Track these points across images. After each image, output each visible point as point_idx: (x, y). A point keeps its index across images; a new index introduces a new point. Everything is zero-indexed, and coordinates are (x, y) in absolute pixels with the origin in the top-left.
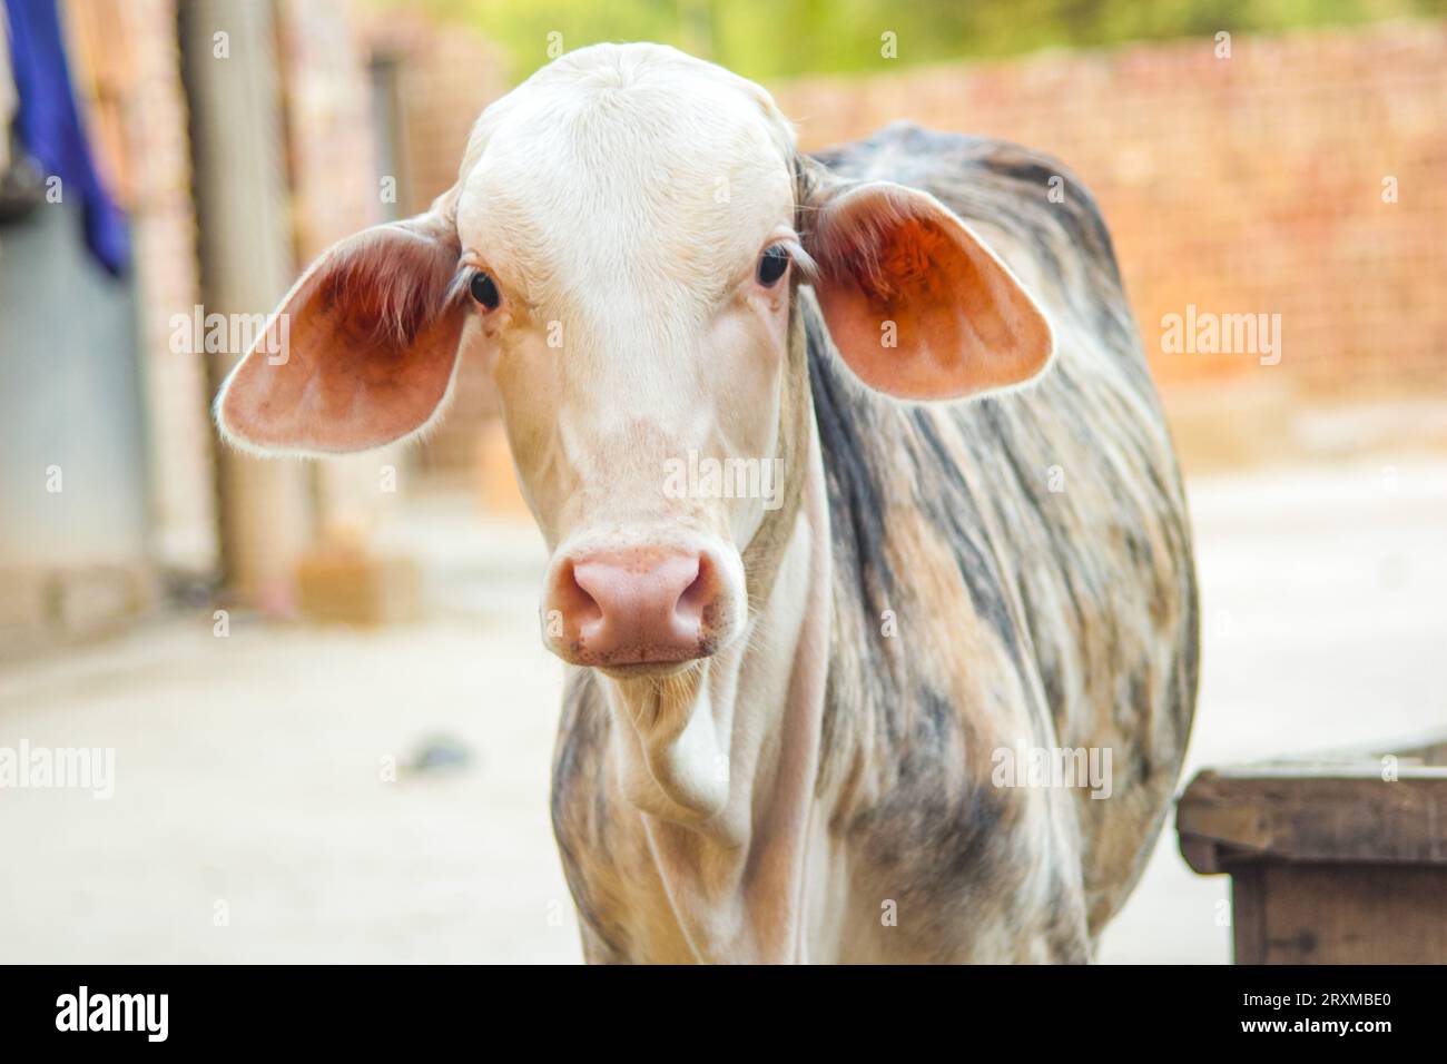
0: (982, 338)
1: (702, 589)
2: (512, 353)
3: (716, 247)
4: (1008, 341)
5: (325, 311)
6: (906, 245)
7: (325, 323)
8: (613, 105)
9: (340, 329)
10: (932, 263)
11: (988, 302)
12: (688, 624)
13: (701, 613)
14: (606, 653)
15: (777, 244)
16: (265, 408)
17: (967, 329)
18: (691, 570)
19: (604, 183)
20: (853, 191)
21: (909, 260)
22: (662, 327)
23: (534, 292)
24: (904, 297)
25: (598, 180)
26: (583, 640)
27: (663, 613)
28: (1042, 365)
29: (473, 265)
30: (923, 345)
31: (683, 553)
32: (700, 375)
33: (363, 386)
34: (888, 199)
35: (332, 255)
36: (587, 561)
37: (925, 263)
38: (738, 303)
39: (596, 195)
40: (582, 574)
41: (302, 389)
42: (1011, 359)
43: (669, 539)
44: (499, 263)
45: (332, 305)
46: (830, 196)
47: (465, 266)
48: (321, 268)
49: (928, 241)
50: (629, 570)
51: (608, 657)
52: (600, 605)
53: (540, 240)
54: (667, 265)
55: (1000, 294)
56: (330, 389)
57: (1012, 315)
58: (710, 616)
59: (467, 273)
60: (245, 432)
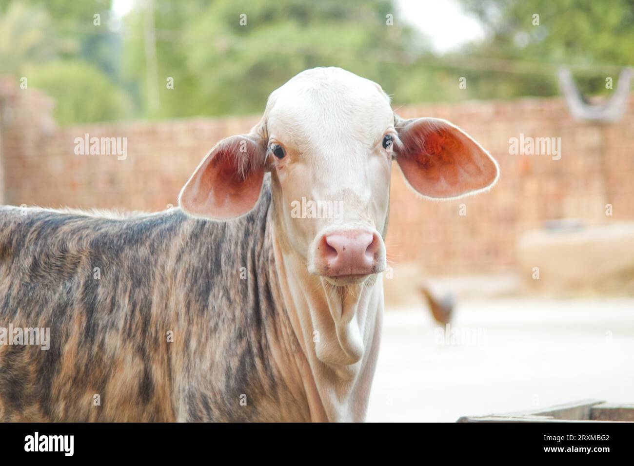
0: (468, 172)
1: (373, 246)
2: (292, 172)
3: (370, 128)
4: (479, 172)
5: (214, 167)
6: (431, 144)
7: (214, 172)
8: (326, 84)
9: (219, 174)
10: (443, 149)
11: (470, 159)
12: (369, 259)
13: (373, 254)
14: (338, 271)
15: (390, 134)
16: (195, 200)
17: (461, 171)
18: (370, 239)
19: (327, 110)
20: (413, 122)
21: (432, 149)
22: (354, 158)
23: (301, 148)
24: (432, 162)
25: (325, 110)
26: (329, 265)
27: (361, 254)
28: (493, 181)
29: (274, 143)
30: (442, 178)
31: (368, 233)
32: (366, 177)
33: (228, 196)
34: (429, 123)
35: (220, 145)
36: (332, 234)
37: (440, 149)
38: (376, 152)
39: (324, 115)
40: (329, 240)
41: (207, 195)
42: (480, 179)
43: (362, 227)
44: (285, 141)
45: (216, 165)
46: (404, 125)
47: (271, 143)
48: (216, 149)
49: (441, 141)
50: (348, 238)
51: (338, 272)
52: (337, 251)
53: (303, 130)
54: (354, 135)
55: (476, 156)
56: (217, 195)
57: (481, 163)
58: (376, 256)
59: (273, 146)
60: (188, 209)
